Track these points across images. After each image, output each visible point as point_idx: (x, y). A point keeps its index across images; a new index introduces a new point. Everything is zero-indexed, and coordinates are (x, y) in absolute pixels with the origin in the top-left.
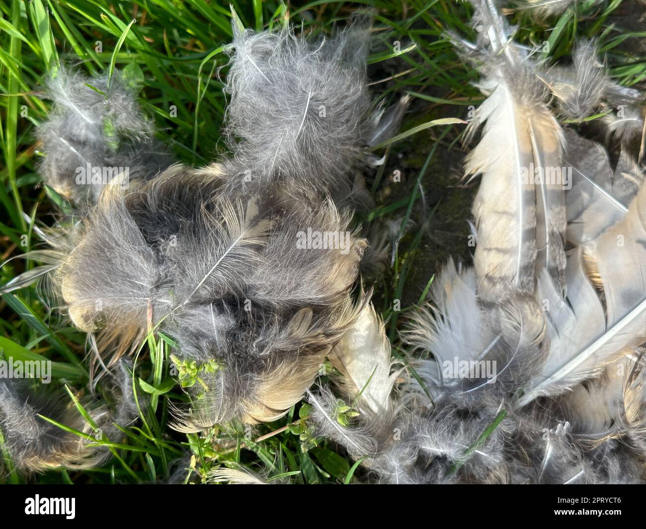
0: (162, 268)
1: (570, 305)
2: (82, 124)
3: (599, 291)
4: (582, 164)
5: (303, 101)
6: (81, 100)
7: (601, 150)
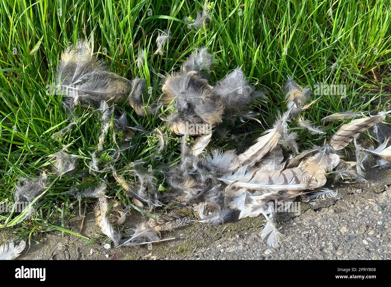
0: (186, 91)
1: (245, 174)
2: (199, 60)
3: (253, 177)
4: (277, 157)
5: (236, 88)
6: (203, 55)
7: (283, 158)
